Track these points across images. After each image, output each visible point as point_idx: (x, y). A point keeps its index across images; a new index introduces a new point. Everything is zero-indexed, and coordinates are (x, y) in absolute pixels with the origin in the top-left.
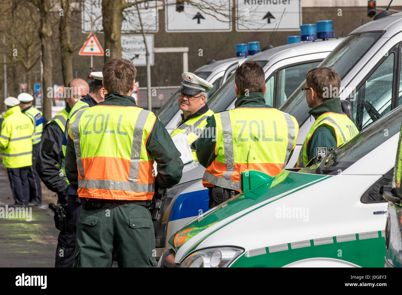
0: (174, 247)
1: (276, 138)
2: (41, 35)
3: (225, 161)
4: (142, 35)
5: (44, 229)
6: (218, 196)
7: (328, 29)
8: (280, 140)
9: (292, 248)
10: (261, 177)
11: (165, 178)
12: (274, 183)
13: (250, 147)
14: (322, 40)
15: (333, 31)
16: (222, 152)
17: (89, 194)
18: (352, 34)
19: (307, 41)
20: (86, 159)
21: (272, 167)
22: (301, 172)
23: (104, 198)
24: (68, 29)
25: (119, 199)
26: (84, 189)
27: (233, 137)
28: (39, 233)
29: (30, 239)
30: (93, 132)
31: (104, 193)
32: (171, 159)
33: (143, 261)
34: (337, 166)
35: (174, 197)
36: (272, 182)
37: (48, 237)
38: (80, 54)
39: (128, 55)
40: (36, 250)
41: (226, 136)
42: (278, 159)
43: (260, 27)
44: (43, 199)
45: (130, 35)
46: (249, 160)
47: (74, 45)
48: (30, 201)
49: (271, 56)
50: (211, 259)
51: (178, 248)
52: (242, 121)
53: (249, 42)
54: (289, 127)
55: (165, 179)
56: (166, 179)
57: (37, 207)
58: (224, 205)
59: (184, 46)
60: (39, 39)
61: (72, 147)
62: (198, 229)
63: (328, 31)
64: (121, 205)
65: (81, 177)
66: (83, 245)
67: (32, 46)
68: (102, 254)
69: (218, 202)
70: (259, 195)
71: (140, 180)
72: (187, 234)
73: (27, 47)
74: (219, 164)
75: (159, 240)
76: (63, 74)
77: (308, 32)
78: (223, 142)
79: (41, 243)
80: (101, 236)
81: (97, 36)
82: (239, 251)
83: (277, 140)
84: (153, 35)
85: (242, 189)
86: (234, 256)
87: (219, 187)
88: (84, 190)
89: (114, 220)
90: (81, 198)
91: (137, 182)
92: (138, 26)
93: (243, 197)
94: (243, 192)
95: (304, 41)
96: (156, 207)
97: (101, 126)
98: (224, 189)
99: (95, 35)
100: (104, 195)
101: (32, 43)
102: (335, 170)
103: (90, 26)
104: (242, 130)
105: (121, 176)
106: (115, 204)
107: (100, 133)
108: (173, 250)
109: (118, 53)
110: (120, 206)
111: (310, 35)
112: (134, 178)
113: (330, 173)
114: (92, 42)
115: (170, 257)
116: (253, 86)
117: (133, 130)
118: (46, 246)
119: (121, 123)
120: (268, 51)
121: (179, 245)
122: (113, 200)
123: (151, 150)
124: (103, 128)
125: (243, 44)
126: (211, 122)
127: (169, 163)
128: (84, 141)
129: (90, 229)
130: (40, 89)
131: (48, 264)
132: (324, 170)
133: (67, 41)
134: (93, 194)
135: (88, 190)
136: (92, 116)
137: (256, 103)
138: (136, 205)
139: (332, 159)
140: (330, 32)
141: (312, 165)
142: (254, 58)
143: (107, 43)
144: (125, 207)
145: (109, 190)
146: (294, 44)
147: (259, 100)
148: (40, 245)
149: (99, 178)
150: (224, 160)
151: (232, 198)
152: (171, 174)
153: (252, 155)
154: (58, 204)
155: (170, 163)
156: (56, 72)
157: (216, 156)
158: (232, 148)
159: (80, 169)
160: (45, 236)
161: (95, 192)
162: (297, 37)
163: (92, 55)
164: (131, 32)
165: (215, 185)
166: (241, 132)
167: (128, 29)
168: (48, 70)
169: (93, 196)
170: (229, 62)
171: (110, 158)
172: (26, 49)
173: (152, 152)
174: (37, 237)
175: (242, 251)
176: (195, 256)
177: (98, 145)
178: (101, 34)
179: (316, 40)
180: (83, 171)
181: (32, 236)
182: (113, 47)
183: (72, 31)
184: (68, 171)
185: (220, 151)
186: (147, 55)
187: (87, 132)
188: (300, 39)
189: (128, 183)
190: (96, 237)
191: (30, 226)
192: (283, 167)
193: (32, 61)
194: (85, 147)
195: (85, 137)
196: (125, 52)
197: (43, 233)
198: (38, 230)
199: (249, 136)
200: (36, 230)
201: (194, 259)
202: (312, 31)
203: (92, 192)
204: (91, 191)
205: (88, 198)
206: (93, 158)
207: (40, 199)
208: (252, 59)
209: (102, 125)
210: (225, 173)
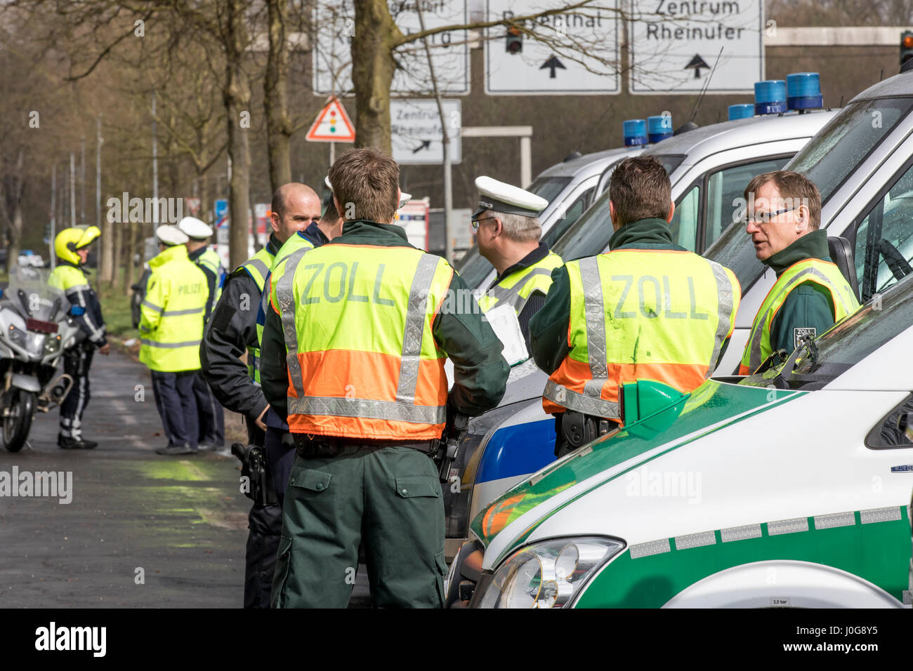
0: (482, 537)
1: (693, 311)
2: (228, 100)
3: (588, 359)
4: (435, 100)
5: (227, 498)
6: (573, 430)
7: (810, 90)
8: (703, 317)
9: (723, 541)
10: (663, 393)
11: (472, 395)
12: (689, 407)
13: (640, 330)
14: (797, 112)
15: (821, 94)
16: (581, 341)
17: (315, 426)
18: (856, 102)
19: (768, 114)
20: (307, 354)
21: (686, 374)
22: (746, 384)
23: (345, 435)
24: (282, 87)
25: (377, 437)
26: (304, 415)
27: (606, 309)
28: (218, 505)
29: (199, 518)
30: (323, 299)
31: (346, 426)
32: (485, 357)
33: (422, 564)
34: (819, 372)
35: (486, 435)
36: (684, 403)
37: (234, 514)
38: (308, 138)
39: (406, 142)
40: (210, 542)
41: (591, 308)
42: (699, 355)
43: (675, 85)
44: (226, 437)
45: (408, 100)
46: (638, 357)
47: (295, 121)
48: (201, 440)
49: (694, 144)
50: (556, 561)
51: (491, 538)
52: (624, 277)
53: (649, 115)
54: (721, 291)
55: (471, 397)
56: (474, 397)
57: (215, 452)
58: (585, 451)
59: (523, 123)
60: (223, 108)
61: (275, 330)
62: (535, 496)
63: (810, 95)
64: (379, 449)
65: (294, 392)
66: (300, 531)
67: (210, 122)
68: (337, 550)
69: (575, 444)
70: (658, 431)
71: (419, 398)
72: (510, 508)
73: (200, 124)
74: (578, 365)
75: (455, 523)
76: (271, 180)
77: (769, 97)
78: (584, 320)
79: (221, 528)
80: (338, 513)
81: (343, 103)
82: (616, 546)
83: (695, 315)
84: (459, 101)
85: (623, 417)
86: (604, 555)
87: (576, 412)
88: (304, 419)
89: (364, 479)
90: (294, 434)
91: (415, 403)
92: (425, 81)
93: (626, 434)
94: (625, 425)
95: (761, 114)
96: (448, 455)
97: (339, 287)
98: (587, 416)
99: (338, 100)
100: (345, 429)
101: (210, 116)
102: (813, 379)
103: (329, 81)
104: (624, 296)
105: (380, 389)
106: (366, 447)
107: (338, 301)
108: (480, 542)
109: (384, 138)
110: (376, 452)
111: (774, 103)
112: (406, 395)
113: (803, 387)
114: (333, 114)
115: (475, 556)
116: (647, 205)
117: (406, 295)
118: (230, 534)
119: (383, 281)
120: (687, 134)
121: (492, 532)
122: (363, 440)
123: (441, 337)
124: (344, 290)
125: (638, 121)
126: (560, 279)
127: (482, 365)
128: (305, 319)
129: (314, 499)
130: (225, 212)
131: (234, 570)
132: (790, 379)
133: (281, 112)
134: (324, 427)
135: (314, 418)
136: (320, 266)
137: (653, 240)
138: (409, 450)
139: (808, 358)
140: (815, 97)
141: (767, 370)
142: (659, 149)
143: (361, 117)
144: (386, 453)
145: (356, 418)
146: (741, 121)
147: (660, 234)
148: (218, 531)
149: (336, 393)
150: (586, 356)
151: (602, 437)
152: (485, 387)
153: (643, 347)
154: (250, 446)
155: (485, 364)
156: (259, 176)
157: (571, 349)
158: (603, 332)
159: (295, 376)
160: (229, 513)
161: (326, 423)
162: (748, 107)
163: (333, 141)
164: (412, 94)
165: (569, 408)
166: (621, 300)
167: (406, 89)
168: (241, 172)
169: (323, 431)
170: (609, 158)
171: (360, 353)
172: (199, 129)
173: (444, 342)
174: (213, 514)
175: (621, 546)
176: (524, 555)
177: (335, 326)
178: (351, 98)
179: (785, 114)
180: (300, 379)
181: (202, 512)
182: (373, 125)
183: (292, 92)
184: (269, 380)
185: (578, 338)
186: (445, 141)
187: (311, 299)
188: (752, 111)
189: (396, 404)
190: (325, 514)
191: (198, 491)
192: (709, 373)
193: (210, 153)
194: (306, 330)
195: (305, 310)
196: (400, 135)
197: (225, 506)
198: (216, 500)
199: (638, 308)
200: (210, 501)
201: (521, 561)
202: (778, 94)
203: (321, 422)
204: (319, 421)
205: (311, 435)
206: (323, 354)
207: (220, 436)
208: (654, 151)
209: (343, 284)
210: (589, 383)
